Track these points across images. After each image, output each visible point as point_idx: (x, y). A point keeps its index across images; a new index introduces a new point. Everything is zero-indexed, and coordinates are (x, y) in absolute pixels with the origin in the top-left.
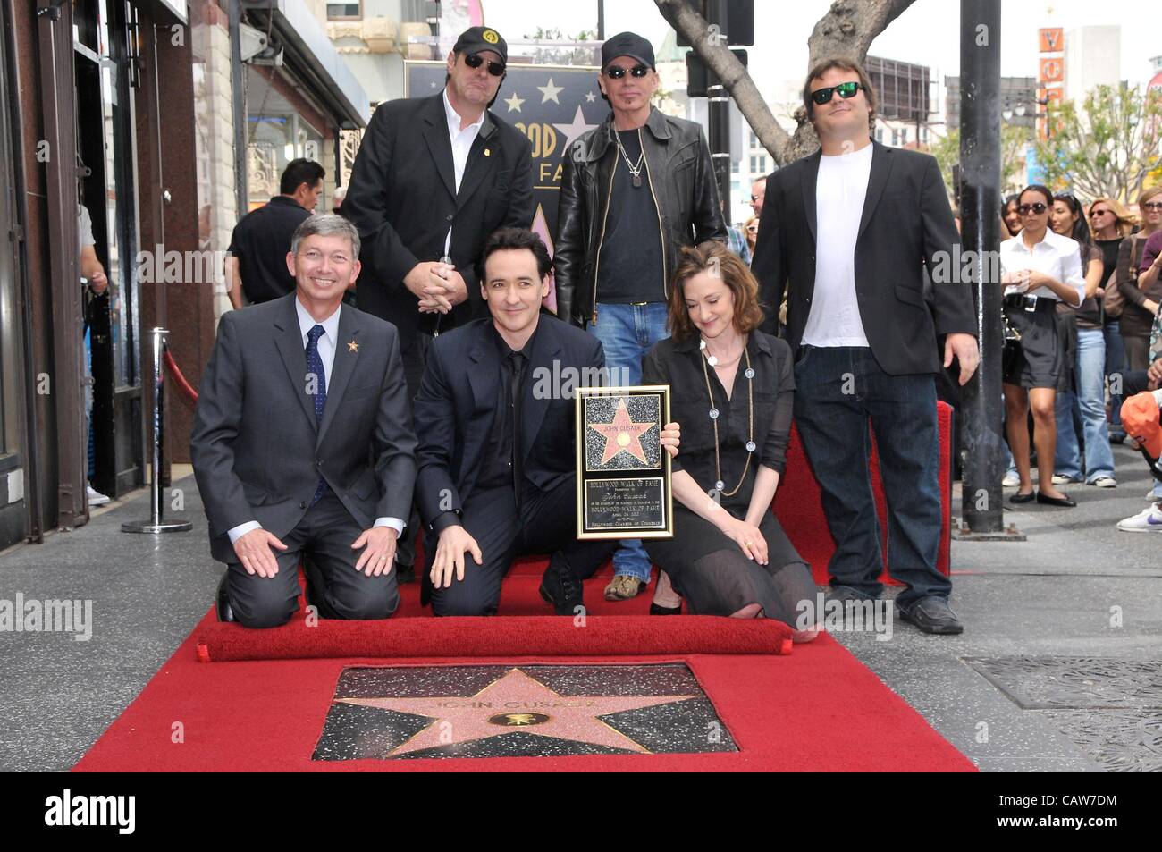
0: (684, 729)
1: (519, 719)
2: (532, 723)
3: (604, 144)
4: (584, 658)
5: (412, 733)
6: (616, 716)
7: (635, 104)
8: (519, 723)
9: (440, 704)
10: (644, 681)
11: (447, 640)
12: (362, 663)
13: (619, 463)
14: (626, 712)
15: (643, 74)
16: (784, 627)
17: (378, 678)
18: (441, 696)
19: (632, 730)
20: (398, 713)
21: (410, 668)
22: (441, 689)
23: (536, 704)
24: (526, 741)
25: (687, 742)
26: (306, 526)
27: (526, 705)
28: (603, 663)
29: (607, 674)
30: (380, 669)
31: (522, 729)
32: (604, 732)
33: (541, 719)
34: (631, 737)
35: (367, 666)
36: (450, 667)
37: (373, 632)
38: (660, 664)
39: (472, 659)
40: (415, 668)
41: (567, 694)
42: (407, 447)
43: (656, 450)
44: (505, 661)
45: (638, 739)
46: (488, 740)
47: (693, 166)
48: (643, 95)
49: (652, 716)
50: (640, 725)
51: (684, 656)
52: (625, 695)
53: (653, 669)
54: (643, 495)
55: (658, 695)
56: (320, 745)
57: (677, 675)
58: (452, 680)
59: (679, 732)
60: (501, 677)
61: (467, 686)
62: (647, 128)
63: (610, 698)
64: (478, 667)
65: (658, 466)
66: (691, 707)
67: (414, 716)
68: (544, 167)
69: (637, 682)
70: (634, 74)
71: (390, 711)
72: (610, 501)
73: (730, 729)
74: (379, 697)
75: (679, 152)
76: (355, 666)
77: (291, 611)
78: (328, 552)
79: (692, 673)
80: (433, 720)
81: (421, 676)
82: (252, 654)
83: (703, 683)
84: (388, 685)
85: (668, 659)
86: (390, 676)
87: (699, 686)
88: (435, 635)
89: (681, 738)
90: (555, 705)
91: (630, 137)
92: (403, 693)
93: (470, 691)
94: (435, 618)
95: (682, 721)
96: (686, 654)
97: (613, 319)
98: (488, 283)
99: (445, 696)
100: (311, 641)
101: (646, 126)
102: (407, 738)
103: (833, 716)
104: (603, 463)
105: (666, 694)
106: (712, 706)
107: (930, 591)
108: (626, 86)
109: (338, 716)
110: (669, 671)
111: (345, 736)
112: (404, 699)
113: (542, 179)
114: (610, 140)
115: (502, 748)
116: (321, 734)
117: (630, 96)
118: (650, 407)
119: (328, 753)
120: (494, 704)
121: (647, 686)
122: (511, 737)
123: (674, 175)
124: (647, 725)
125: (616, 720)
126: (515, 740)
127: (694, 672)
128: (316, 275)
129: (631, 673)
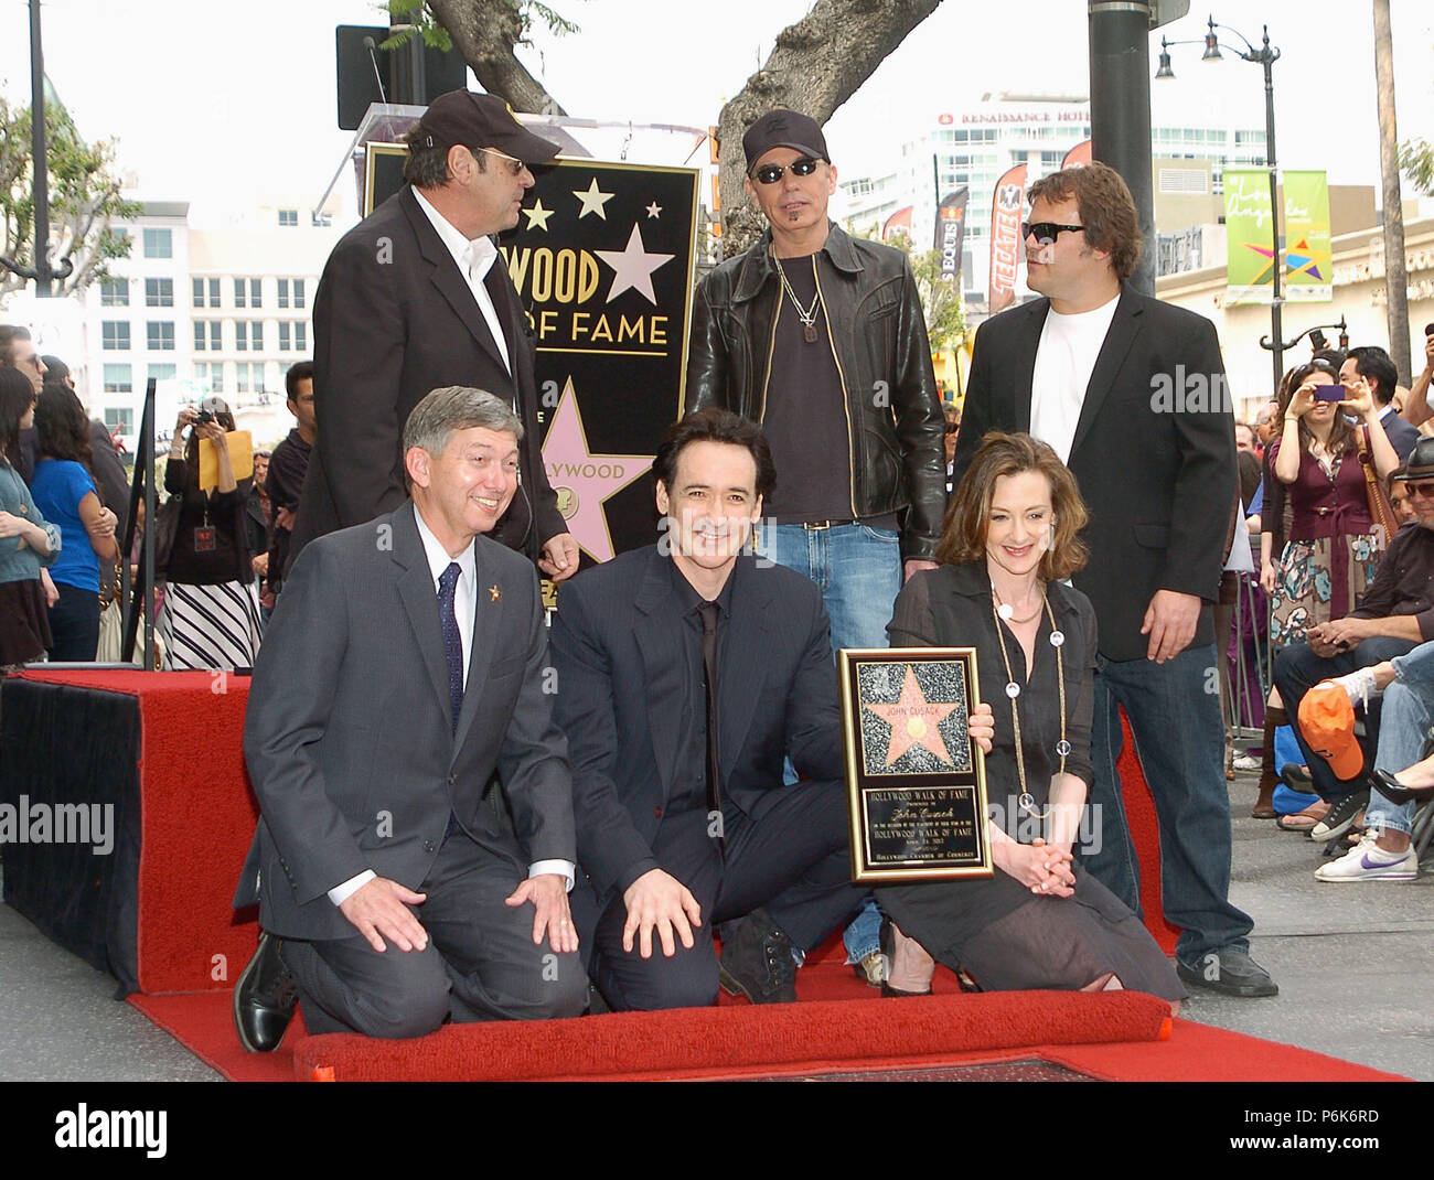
3: (760, 276)
7: (804, 221)
13: (912, 765)
15: (812, 169)
42: (560, 746)
43: (963, 745)
47: (895, 314)
54: (947, 812)
62: (825, 255)
65: (966, 769)
68: (579, 318)
70: (797, 170)
72: (902, 821)
75: (873, 293)
91: (799, 268)
98: (678, 487)
101: (824, 251)
104: (887, 764)
107: (1227, 939)
108: (788, 191)
113: (574, 338)
114: (769, 270)
117: (795, 208)
118: (951, 680)
123: (866, 327)
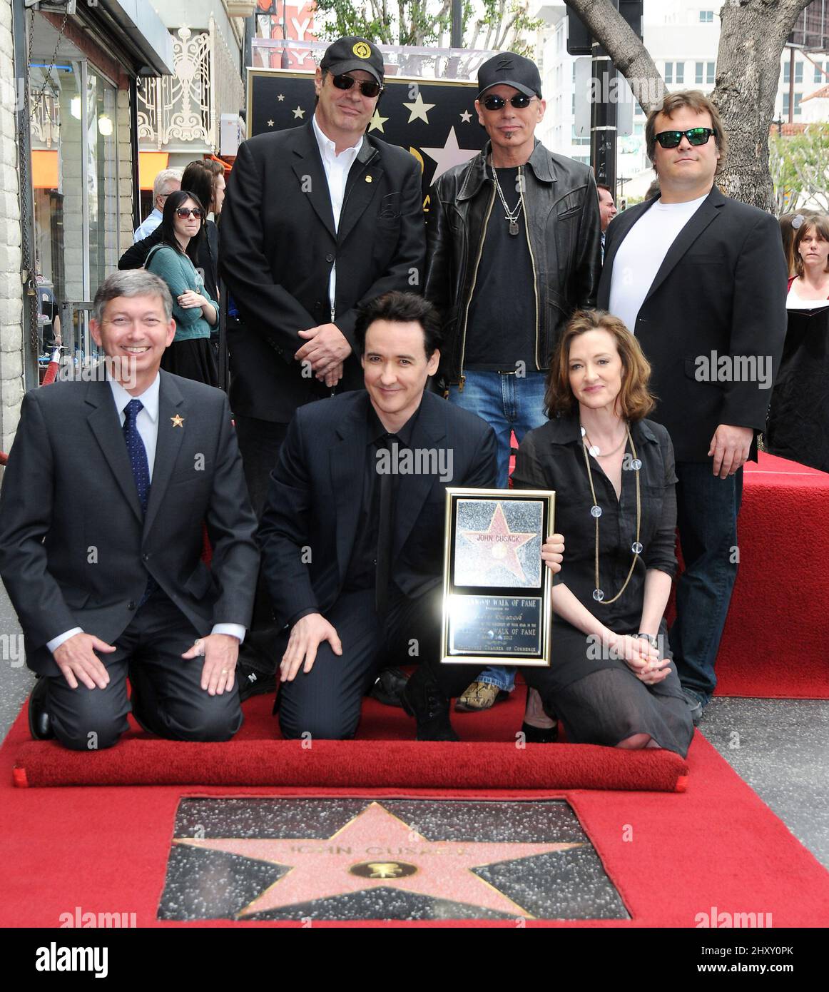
0: (568, 888)
1: (384, 870)
2: (398, 875)
3: (479, 180)
4: (451, 792)
5: (265, 885)
6: (492, 868)
7: (516, 139)
8: (383, 875)
9: (293, 849)
10: (520, 822)
11: (297, 768)
12: (201, 793)
14: (502, 863)
15: (527, 103)
16: (678, 760)
17: (221, 812)
18: (293, 837)
19: (510, 888)
20: (248, 860)
21: (255, 799)
22: (293, 829)
23: (401, 851)
24: (393, 899)
25: (573, 904)
26: (136, 632)
27: (389, 851)
28: (474, 798)
29: (479, 811)
30: (221, 799)
31: (388, 883)
32: (479, 889)
33: (407, 870)
34: (509, 896)
35: (205, 796)
36: (301, 800)
37: (214, 758)
38: (539, 801)
39: (325, 790)
40: (261, 799)
41: (436, 839)
42: (246, 532)
44: (363, 793)
45: (519, 899)
46: (351, 897)
47: (579, 215)
48: (526, 128)
49: (532, 870)
50: (518, 880)
51: (566, 792)
52: (500, 841)
53: (531, 807)
54: (517, 616)
55: (538, 841)
56: (165, 898)
57: (558, 814)
58: (303, 817)
59: (562, 891)
60: (358, 814)
61: (322, 824)
62: (528, 167)
63: (484, 844)
64: (332, 800)
65: (536, 584)
66: (575, 859)
67: (266, 864)
69: (513, 824)
70: (515, 104)
71: (238, 857)
73: (620, 890)
74: (224, 837)
75: (563, 198)
76: (193, 795)
77: (120, 731)
78: (161, 663)
79: (574, 812)
80: (287, 869)
81: (269, 810)
82: (76, 780)
83: (588, 827)
84: (233, 822)
85: (547, 795)
86: (234, 810)
87: (583, 831)
88: (285, 761)
89: (566, 899)
90: (422, 853)
91: (508, 176)
92: (250, 832)
93: (326, 831)
94: (284, 742)
95: (566, 877)
96: (568, 788)
97: (476, 389)
99: (299, 838)
100: (143, 767)
101: (527, 163)
102: (260, 892)
103: (735, 875)
105: (546, 841)
106: (598, 857)
108: (505, 117)
109: (180, 861)
110: (549, 810)
111: (190, 887)
112: (253, 841)
114: (485, 177)
115: (367, 908)
116: (165, 886)
117: (509, 130)
118: (532, 516)
119: (173, 911)
120: (354, 849)
121: (525, 828)
122: (376, 894)
123: (556, 225)
124: (527, 881)
125: (492, 873)
126: (379, 897)
127: (576, 811)
128: (126, 343)
129: (505, 811)
